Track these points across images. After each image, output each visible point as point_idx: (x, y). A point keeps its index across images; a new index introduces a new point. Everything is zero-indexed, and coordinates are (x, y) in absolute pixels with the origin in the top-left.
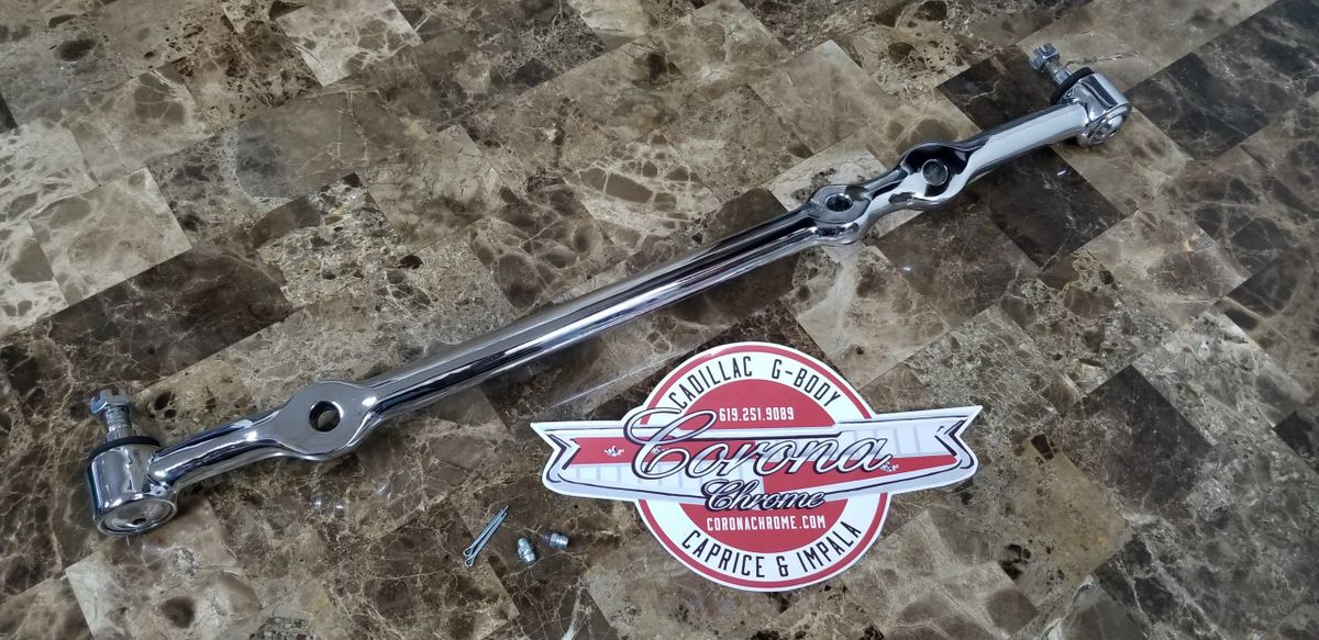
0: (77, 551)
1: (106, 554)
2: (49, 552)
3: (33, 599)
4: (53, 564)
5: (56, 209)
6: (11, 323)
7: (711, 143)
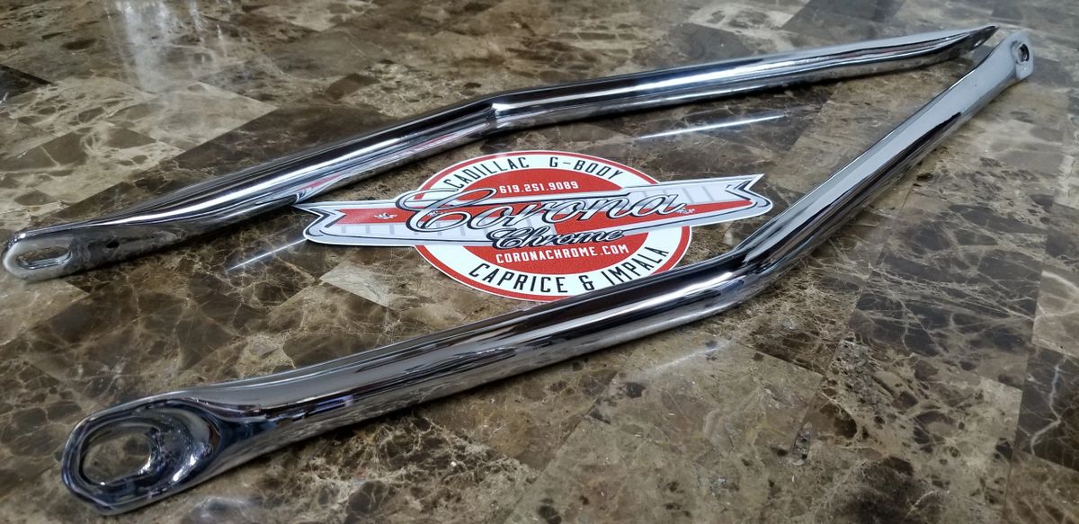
0: (321, 267)
1: (352, 261)
2: (292, 273)
3: (300, 302)
4: (303, 278)
5: (128, 111)
6: (133, 168)
7: (630, 14)
